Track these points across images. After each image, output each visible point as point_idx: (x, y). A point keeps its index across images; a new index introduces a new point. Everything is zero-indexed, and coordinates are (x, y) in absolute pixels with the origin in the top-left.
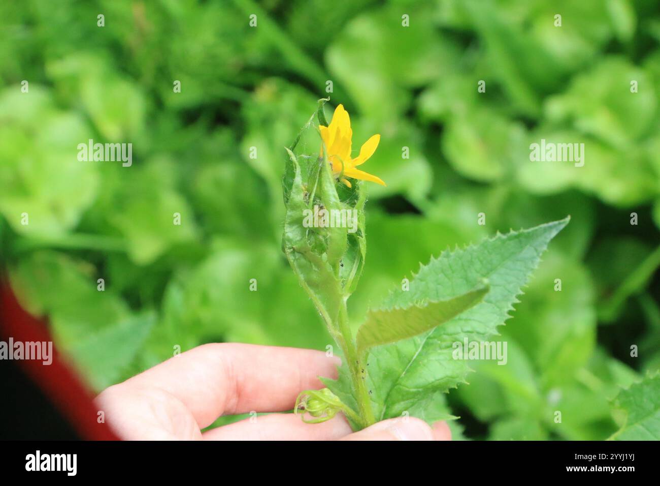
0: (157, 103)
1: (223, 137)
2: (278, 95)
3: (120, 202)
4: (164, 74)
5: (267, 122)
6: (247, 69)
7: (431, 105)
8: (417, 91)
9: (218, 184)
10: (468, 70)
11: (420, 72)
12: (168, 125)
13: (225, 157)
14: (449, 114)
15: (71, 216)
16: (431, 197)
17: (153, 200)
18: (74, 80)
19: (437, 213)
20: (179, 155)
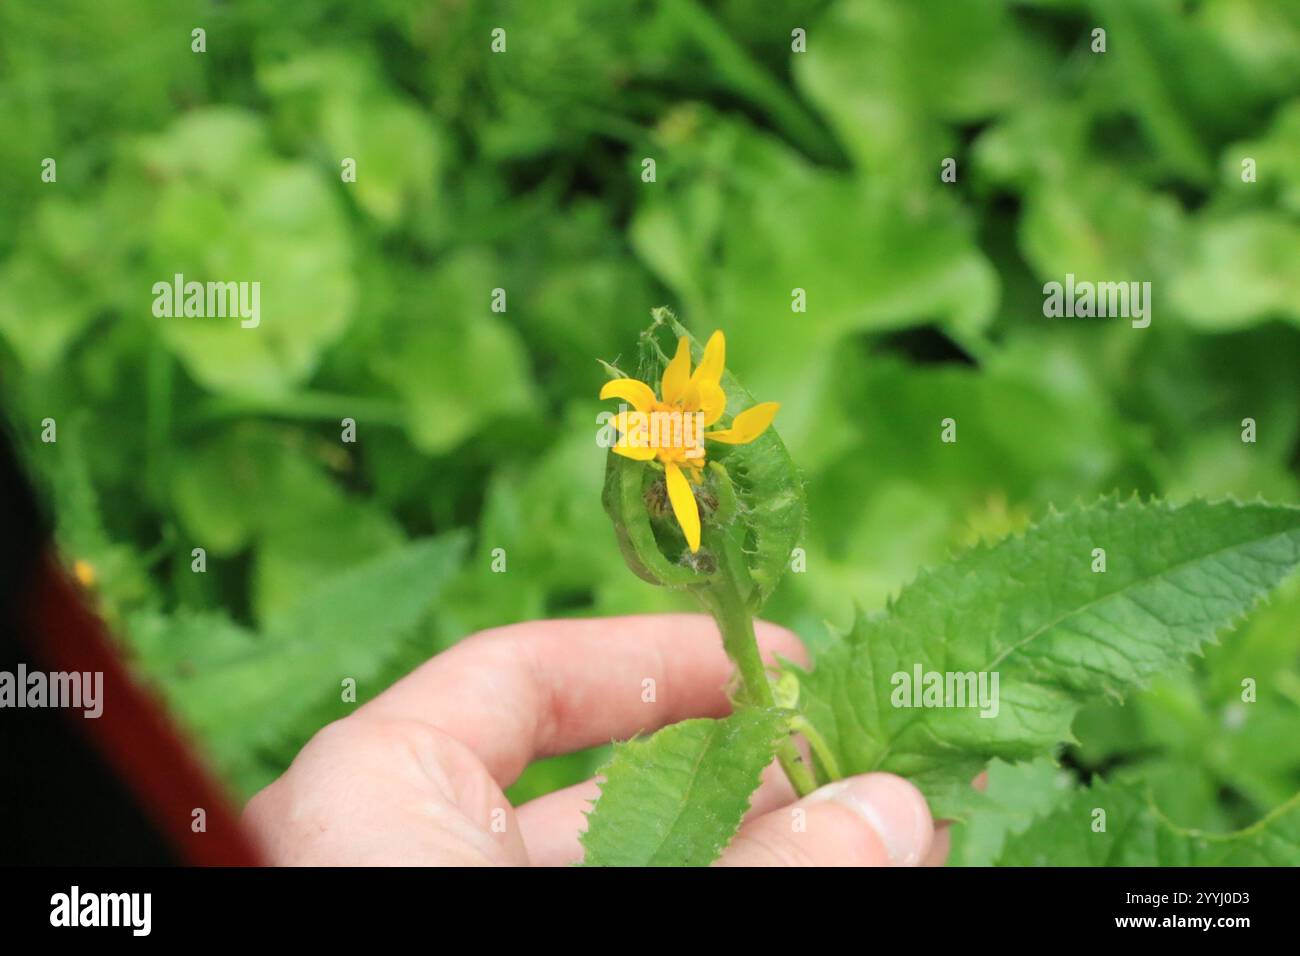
0: (465, 149)
1: (589, 218)
2: (700, 134)
3: (395, 334)
4: (480, 90)
5: (675, 186)
6: (636, 85)
7: (997, 156)
8: (969, 132)
9: (583, 301)
10: (1071, 92)
11: (975, 95)
12: (482, 192)
13: (591, 254)
14: (1033, 175)
15: (302, 359)
16: (995, 335)
17: (454, 331)
18: (309, 100)
19: (1003, 364)
20: (503, 250)
